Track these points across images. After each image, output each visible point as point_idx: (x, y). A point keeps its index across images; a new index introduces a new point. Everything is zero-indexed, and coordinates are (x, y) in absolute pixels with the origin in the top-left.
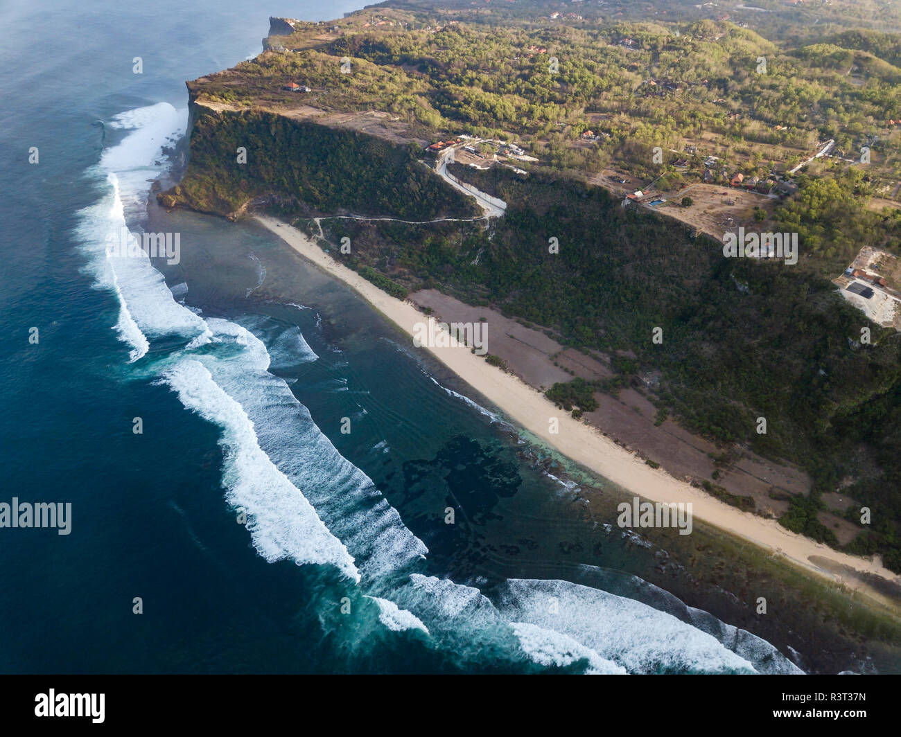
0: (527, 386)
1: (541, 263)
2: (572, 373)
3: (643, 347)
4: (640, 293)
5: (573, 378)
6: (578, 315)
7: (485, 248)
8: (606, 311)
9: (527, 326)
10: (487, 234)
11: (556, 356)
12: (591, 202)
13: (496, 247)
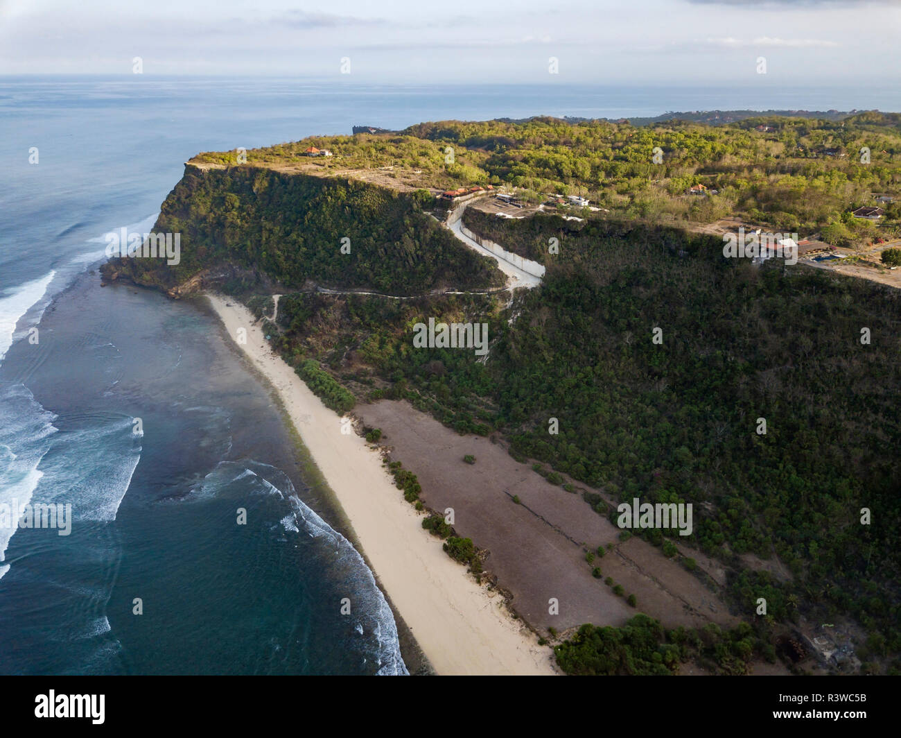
0: (517, 623)
1: (594, 365)
2: (631, 602)
3: (807, 555)
4: (794, 428)
5: (629, 613)
6: (658, 465)
7: (502, 336)
8: (718, 462)
9: (552, 481)
10: (506, 314)
11: (599, 553)
12: (694, 261)
13: (519, 336)
